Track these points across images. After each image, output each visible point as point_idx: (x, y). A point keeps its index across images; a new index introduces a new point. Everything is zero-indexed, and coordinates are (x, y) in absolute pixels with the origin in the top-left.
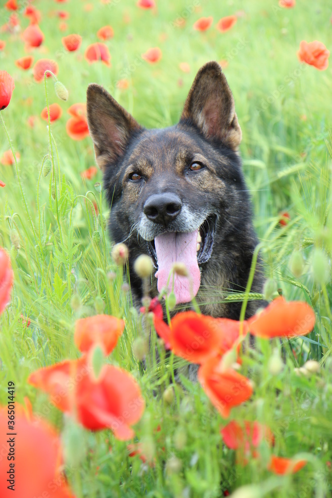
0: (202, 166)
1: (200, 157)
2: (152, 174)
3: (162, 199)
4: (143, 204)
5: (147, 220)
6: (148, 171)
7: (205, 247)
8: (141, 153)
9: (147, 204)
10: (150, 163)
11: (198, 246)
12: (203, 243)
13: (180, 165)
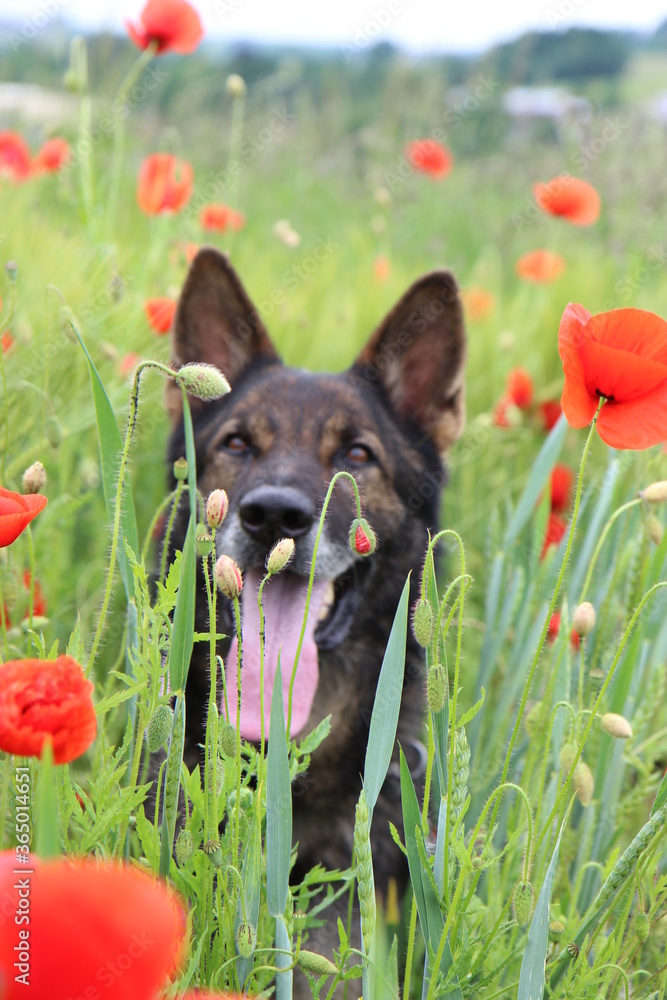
0: (371, 457)
1: (371, 439)
2: (273, 448)
3: (280, 497)
4: (241, 497)
5: (240, 530)
6: (265, 440)
7: (337, 617)
8: (259, 403)
9: (248, 499)
10: (273, 428)
11: (323, 612)
12: (333, 609)
13: (329, 443)
